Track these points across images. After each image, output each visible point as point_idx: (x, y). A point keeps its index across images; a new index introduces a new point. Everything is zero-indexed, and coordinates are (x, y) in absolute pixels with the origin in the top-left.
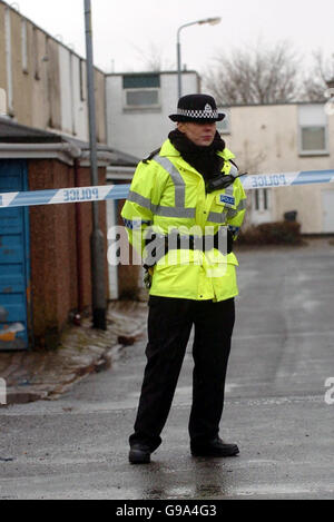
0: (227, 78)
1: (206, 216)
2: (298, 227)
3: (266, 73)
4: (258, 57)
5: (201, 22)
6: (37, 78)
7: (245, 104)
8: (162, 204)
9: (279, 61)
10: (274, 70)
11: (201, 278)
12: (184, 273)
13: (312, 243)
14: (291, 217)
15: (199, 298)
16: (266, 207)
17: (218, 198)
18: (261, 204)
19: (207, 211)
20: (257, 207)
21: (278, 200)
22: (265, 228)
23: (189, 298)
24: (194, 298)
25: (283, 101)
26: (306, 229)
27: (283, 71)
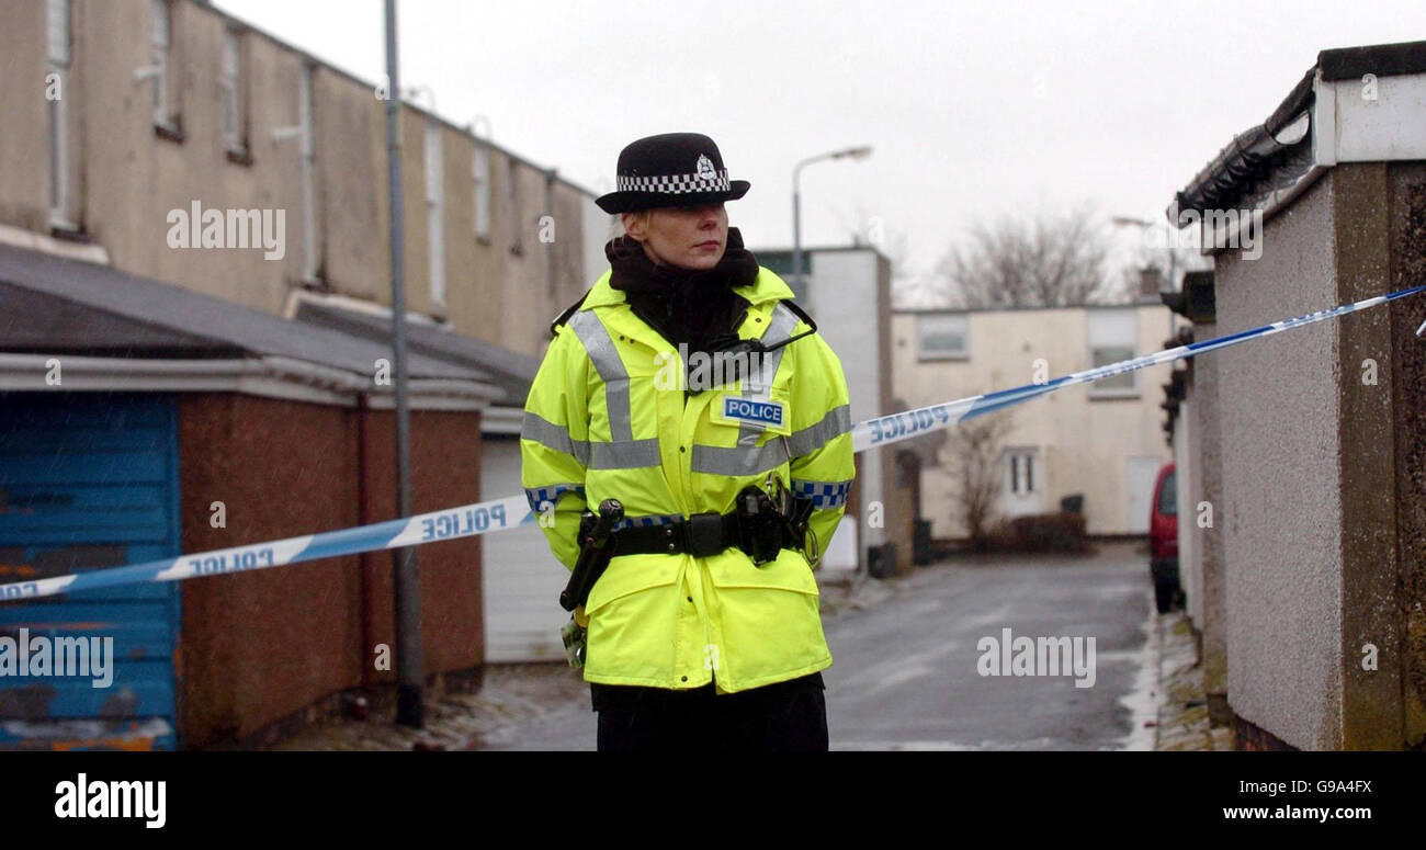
0: (988, 265)
1: (687, 456)
2: (1082, 523)
3: (1054, 256)
4: (1041, 229)
5: (837, 156)
6: (517, 252)
7: (1018, 307)
8: (593, 439)
9: (1077, 233)
10: (1070, 251)
11: (685, 630)
12: (642, 618)
13: (1107, 551)
14: (1073, 504)
15: (680, 685)
16: (1030, 487)
17: (718, 406)
18: (1022, 482)
19: (688, 445)
20: (1015, 488)
21: (1051, 476)
22: (1025, 525)
23: (652, 683)
24: (663, 684)
25: (1080, 302)
26: (1097, 524)
27: (1084, 252)
